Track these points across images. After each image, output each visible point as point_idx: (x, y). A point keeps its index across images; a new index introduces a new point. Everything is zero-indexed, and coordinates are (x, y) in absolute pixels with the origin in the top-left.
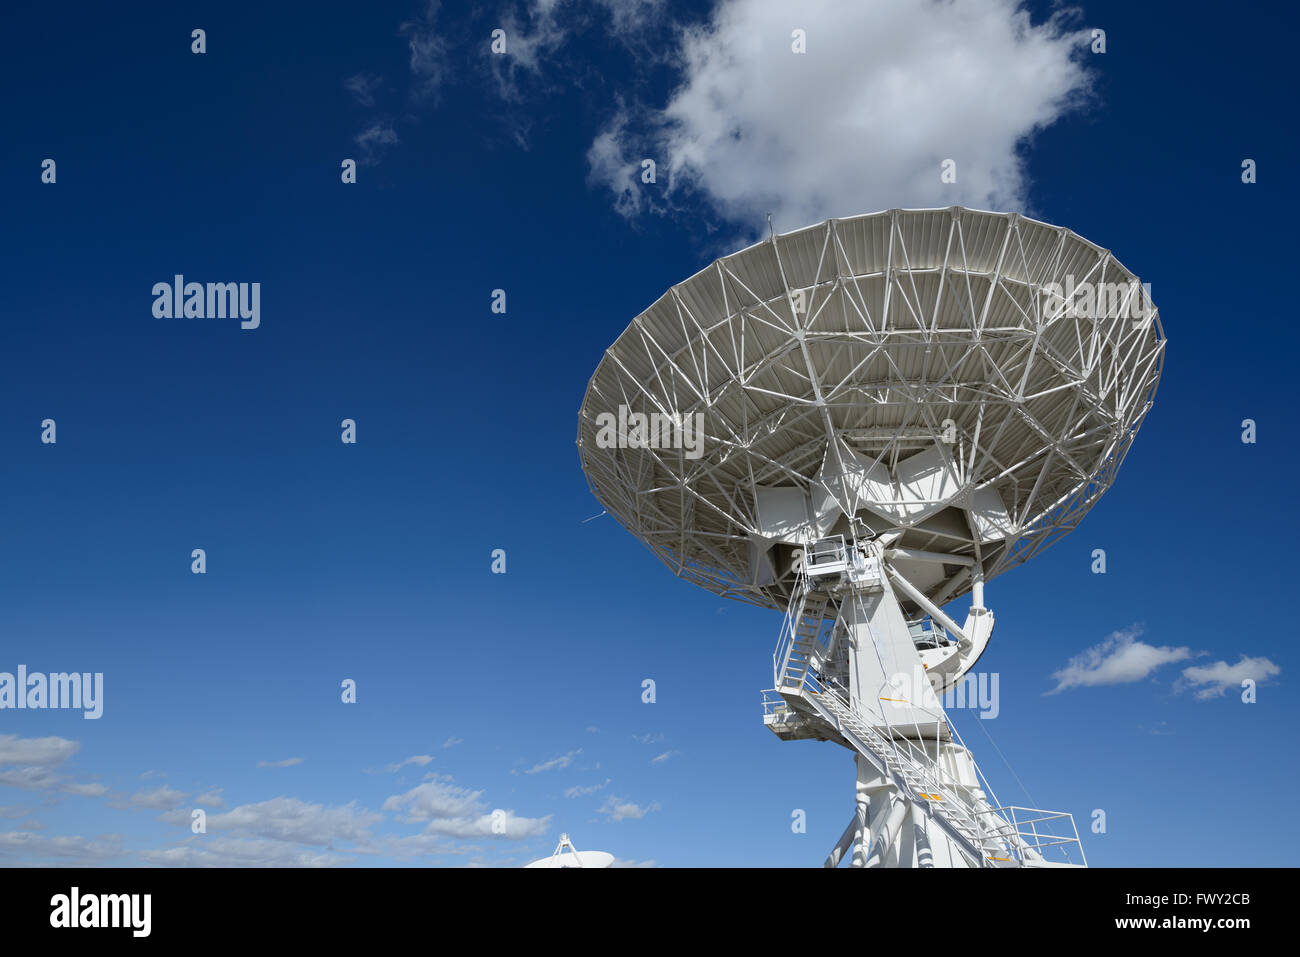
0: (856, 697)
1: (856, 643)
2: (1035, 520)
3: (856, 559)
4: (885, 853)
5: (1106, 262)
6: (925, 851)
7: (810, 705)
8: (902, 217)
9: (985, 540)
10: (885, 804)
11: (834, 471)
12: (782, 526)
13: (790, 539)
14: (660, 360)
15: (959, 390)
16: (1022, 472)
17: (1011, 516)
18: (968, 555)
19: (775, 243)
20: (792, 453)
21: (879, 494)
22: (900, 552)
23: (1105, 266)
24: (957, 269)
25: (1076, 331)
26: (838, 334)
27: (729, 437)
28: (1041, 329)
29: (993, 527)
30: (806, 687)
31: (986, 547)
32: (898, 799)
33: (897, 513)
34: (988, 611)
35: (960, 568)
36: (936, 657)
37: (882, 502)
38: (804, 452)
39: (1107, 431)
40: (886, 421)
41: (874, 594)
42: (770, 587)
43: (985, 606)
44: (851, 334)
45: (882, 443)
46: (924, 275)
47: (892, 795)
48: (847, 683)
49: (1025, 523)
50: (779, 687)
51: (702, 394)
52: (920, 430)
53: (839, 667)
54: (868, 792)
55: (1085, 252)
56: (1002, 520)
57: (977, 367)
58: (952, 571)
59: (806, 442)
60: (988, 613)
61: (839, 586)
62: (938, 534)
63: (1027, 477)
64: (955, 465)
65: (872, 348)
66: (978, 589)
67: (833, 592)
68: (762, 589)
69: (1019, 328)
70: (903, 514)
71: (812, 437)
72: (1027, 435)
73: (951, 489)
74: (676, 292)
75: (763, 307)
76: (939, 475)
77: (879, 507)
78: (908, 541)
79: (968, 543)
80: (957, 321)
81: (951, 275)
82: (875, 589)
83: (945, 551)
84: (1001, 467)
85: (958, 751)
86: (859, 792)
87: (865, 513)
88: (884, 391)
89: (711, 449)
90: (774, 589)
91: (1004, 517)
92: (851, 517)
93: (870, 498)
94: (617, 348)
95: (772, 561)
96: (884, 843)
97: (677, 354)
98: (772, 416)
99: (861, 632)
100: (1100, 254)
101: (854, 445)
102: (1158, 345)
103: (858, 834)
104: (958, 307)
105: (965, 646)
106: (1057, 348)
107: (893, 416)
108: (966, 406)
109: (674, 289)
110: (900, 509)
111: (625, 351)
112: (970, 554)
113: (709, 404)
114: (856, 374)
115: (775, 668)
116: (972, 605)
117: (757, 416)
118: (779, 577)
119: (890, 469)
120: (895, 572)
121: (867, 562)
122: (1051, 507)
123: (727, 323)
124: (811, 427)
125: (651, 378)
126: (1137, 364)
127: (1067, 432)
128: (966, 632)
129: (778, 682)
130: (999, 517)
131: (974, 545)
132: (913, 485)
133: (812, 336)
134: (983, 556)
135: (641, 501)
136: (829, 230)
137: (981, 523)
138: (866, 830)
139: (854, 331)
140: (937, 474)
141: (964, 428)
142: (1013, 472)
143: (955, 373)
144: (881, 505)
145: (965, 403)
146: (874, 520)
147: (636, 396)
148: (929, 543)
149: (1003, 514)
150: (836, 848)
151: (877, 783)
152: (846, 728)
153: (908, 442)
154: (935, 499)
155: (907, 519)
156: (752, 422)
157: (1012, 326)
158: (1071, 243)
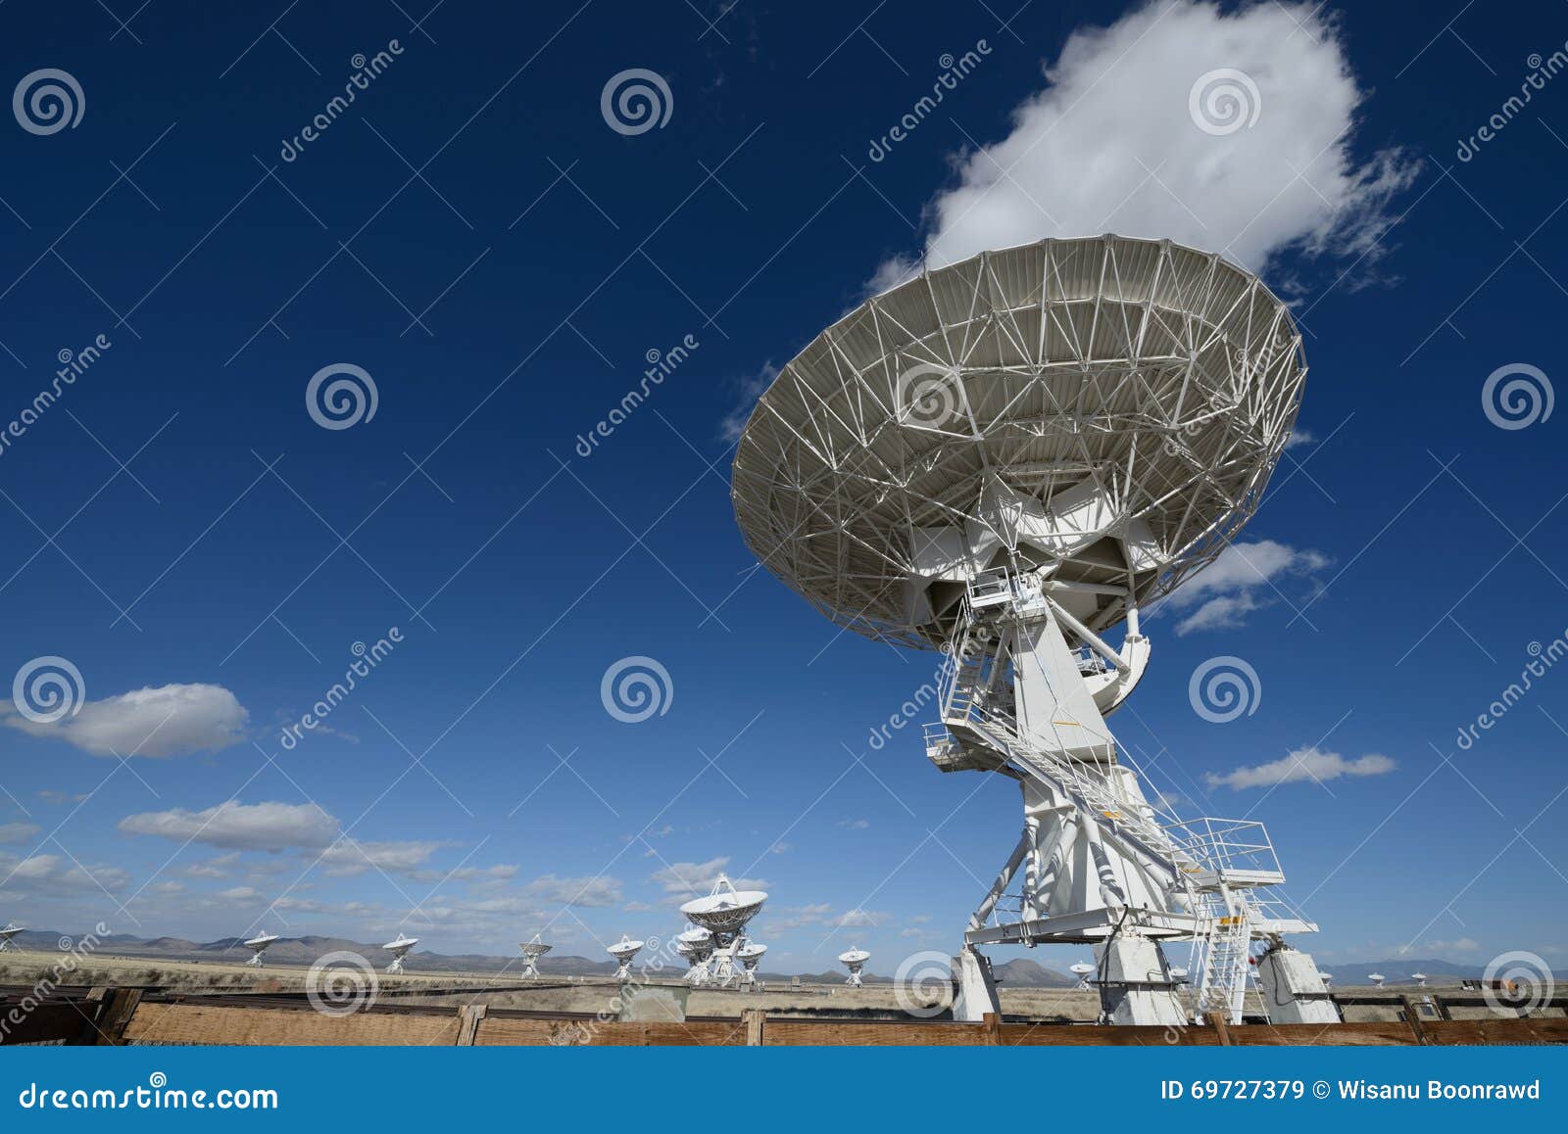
0: (1024, 723)
1: (1021, 672)
2: (1186, 548)
3: (1019, 589)
4: (1059, 872)
5: (1256, 286)
6: (1104, 868)
7: (974, 734)
8: (1054, 248)
9: (1140, 569)
10: (1054, 826)
11: (991, 506)
12: (940, 563)
13: (949, 576)
14: (814, 404)
15: (1112, 420)
16: (1171, 502)
17: (1161, 547)
18: (1121, 585)
19: (928, 278)
20: (946, 492)
21: (1034, 527)
22: (1058, 584)
23: (1254, 292)
24: (1110, 298)
25: (1226, 357)
26: (994, 368)
27: (886, 478)
28: (1194, 356)
29: (1144, 557)
30: (971, 718)
31: (1140, 576)
32: (1069, 820)
33: (1054, 545)
34: (1144, 637)
35: (1113, 598)
36: (1098, 683)
37: (1040, 534)
38: (958, 491)
39: (1251, 460)
40: (1039, 456)
41: (1037, 624)
42: (927, 627)
43: (1140, 633)
44: (1006, 369)
45: (1035, 478)
46: (1077, 305)
47: (1061, 817)
48: (1013, 712)
49: (1175, 552)
50: (946, 719)
51: (858, 435)
52: (1074, 464)
53: (1002, 697)
54: (1037, 815)
55: (1234, 279)
56: (1153, 550)
57: (1129, 398)
58: (1105, 602)
59: (960, 481)
60: (1144, 640)
61: (1002, 618)
62: (1094, 565)
63: (1177, 508)
64: (1108, 495)
65: (1027, 380)
66: (1133, 616)
67: (995, 624)
68: (919, 628)
69: (1171, 357)
70: (1059, 546)
71: (965, 475)
72: (1176, 466)
73: (1107, 518)
74: (830, 335)
75: (918, 345)
76: (1094, 507)
77: (1037, 540)
78: (1065, 573)
79: (1122, 573)
80: (1110, 352)
81: (1105, 305)
82: (1038, 619)
83: (1100, 582)
84: (1152, 498)
85: (1124, 772)
86: (1028, 816)
87: (1025, 546)
88: (1039, 425)
89: (866, 493)
90: (931, 627)
91: (1154, 547)
92: (1012, 550)
93: (1028, 532)
94: (771, 397)
95: (929, 599)
96: (1058, 862)
97: (830, 398)
98: (927, 456)
99: (1025, 660)
100: (1249, 280)
101: (1008, 481)
102: (1300, 372)
103: (1030, 855)
104: (1112, 333)
105: (1124, 672)
106: (1209, 373)
107: (1047, 450)
108: (1120, 435)
109: (827, 332)
110: (1057, 540)
111: (777, 398)
112: (1124, 585)
113: (865, 445)
114: (1011, 409)
115: (941, 701)
116: (1127, 632)
117: (912, 457)
118: (936, 615)
119: (1044, 504)
120: (1053, 603)
121: (1030, 592)
122: (1201, 536)
123: (882, 364)
124: (966, 465)
125: (805, 423)
126: (1284, 389)
127: (1219, 459)
128: (1124, 658)
129: (944, 714)
130: (1150, 547)
131: (1128, 575)
132: (1069, 517)
133: (968, 371)
134: (1136, 584)
135: (797, 547)
136: (982, 262)
137: (1135, 553)
138: (1036, 851)
139: (1007, 365)
140: (1092, 505)
141: (1117, 460)
142: (1162, 504)
143: (1108, 405)
144: (1039, 537)
145: (1119, 432)
146: (1033, 553)
147: (790, 444)
148: (1085, 574)
149: (1153, 544)
150: (1005, 868)
151: (1045, 806)
152: (1017, 754)
153: (1061, 476)
154: (1091, 529)
155: (1062, 550)
156: (907, 463)
157: (1164, 354)
158: (1220, 270)
